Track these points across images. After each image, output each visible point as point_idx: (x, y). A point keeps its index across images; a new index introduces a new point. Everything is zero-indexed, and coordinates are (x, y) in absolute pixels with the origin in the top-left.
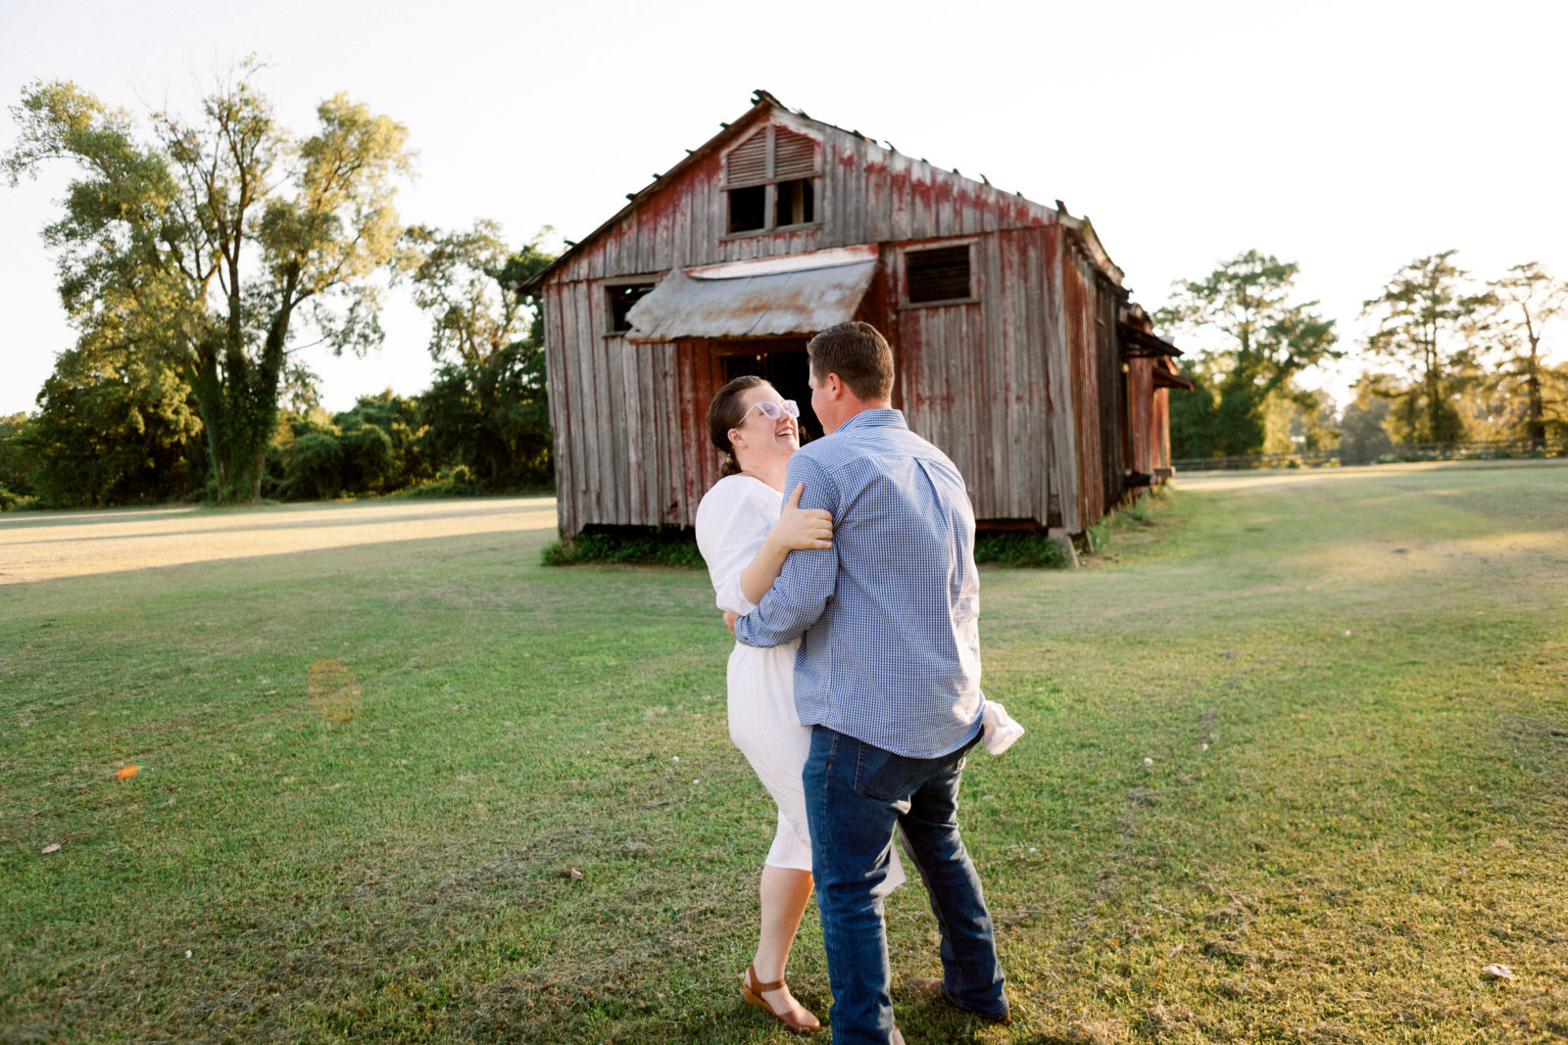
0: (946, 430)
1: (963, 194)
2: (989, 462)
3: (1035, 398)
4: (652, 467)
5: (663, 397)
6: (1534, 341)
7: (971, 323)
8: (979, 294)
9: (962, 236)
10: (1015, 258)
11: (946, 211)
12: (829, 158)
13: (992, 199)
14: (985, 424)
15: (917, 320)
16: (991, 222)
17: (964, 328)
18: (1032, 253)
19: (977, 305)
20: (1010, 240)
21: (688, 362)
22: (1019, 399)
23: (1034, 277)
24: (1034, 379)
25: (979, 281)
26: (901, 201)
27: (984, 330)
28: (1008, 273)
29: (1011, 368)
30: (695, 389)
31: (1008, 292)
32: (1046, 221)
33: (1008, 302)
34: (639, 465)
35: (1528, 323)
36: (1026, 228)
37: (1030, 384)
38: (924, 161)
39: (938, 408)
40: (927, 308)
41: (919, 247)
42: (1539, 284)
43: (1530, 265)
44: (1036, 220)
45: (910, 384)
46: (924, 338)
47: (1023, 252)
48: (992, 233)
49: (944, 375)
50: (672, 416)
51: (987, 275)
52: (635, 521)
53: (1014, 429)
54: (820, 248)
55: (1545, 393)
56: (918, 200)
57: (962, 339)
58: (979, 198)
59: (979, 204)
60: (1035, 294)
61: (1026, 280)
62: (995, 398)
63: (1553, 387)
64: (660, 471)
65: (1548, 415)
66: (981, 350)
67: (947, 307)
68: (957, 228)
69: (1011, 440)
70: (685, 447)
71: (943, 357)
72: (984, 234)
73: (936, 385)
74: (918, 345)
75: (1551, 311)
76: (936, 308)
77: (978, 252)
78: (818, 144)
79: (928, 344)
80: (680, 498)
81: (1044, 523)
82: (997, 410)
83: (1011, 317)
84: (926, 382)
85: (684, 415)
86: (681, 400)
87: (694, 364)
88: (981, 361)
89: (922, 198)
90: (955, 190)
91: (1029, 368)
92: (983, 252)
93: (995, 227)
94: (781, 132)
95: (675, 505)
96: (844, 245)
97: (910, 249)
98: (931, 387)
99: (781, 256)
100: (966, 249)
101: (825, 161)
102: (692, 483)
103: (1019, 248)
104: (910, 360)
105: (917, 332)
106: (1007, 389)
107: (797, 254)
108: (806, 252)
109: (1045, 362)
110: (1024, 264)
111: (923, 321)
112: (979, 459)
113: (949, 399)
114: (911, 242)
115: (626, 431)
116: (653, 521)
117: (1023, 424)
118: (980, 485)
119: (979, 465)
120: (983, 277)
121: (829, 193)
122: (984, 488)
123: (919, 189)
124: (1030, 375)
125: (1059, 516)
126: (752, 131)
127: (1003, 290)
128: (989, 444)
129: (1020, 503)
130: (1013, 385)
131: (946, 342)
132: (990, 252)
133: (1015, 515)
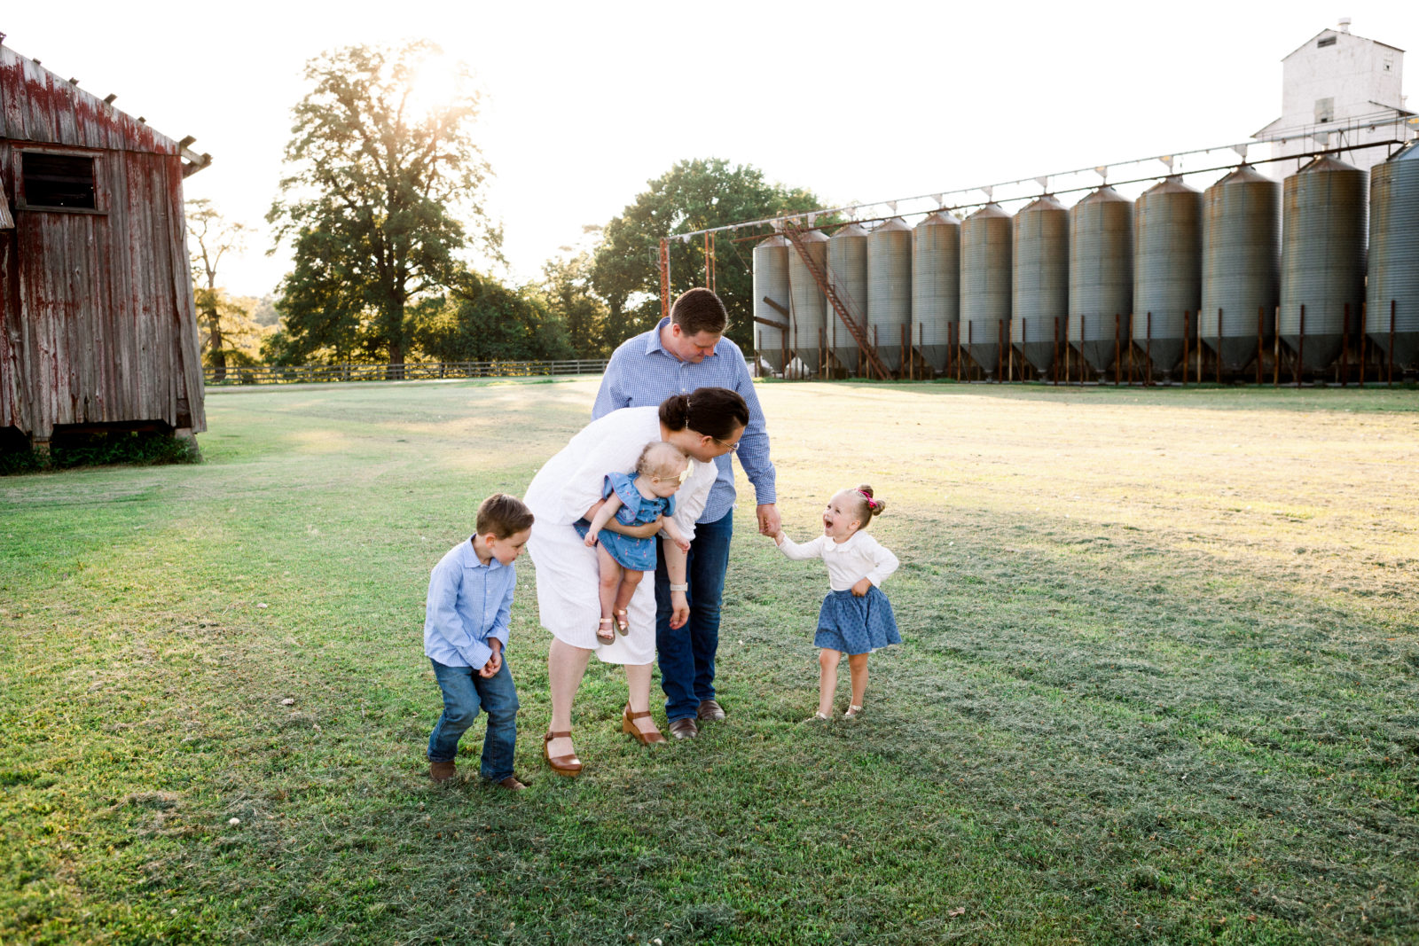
0: (71, 335)
1: (83, 108)
2: (117, 367)
3: (162, 311)
6: (211, 274)
7: (97, 234)
8: (106, 209)
9: (87, 149)
10: (140, 179)
11: (67, 121)
13: (114, 119)
14: (112, 333)
15: (38, 223)
16: (116, 141)
17: (91, 238)
18: (156, 178)
19: (105, 217)
20: (135, 161)
22: (145, 309)
23: (158, 200)
24: (160, 293)
25: (105, 194)
26: (13, 97)
27: (111, 243)
28: (133, 191)
29: (138, 280)
31: (134, 210)
32: (169, 151)
33: (135, 218)
35: (205, 257)
36: (151, 154)
37: (157, 297)
38: (37, 62)
39: (62, 314)
40: (50, 213)
41: (39, 150)
42: (211, 221)
43: (204, 201)
44: (159, 147)
45: (29, 287)
46: (46, 242)
47: (148, 175)
48: (117, 151)
49: (69, 282)
51: (113, 190)
53: (140, 337)
55: (223, 325)
56: (33, 102)
57: (87, 248)
58: (100, 114)
59: (102, 120)
60: (160, 216)
61: (151, 202)
62: (122, 307)
63: (230, 320)
65: (226, 346)
66: (108, 260)
67: (71, 215)
68: (81, 139)
69: (139, 347)
71: (67, 263)
72: (109, 151)
73: (60, 291)
74: (40, 249)
75: (224, 248)
76: (60, 215)
77: (103, 165)
79: (50, 249)
81: (174, 424)
82: (124, 320)
83: (137, 234)
84: (49, 286)
88: (108, 271)
89: (39, 100)
90: (76, 101)
91: (156, 283)
92: (107, 167)
93: (120, 147)
97: (26, 149)
98: (54, 292)
100: (91, 160)
103: (143, 169)
104: (29, 263)
105: (38, 235)
106: (135, 299)
109: (172, 279)
110: (149, 185)
111: (44, 225)
112: (107, 365)
113: (72, 306)
114: (27, 143)
117: (151, 333)
118: (108, 390)
119: (107, 372)
120: (109, 192)
122: (113, 392)
123: (32, 87)
124: (156, 289)
125: (188, 416)
127: (129, 208)
128: (117, 351)
129: (149, 407)
130: (141, 297)
131: (70, 249)
132: (116, 168)
133: (145, 417)
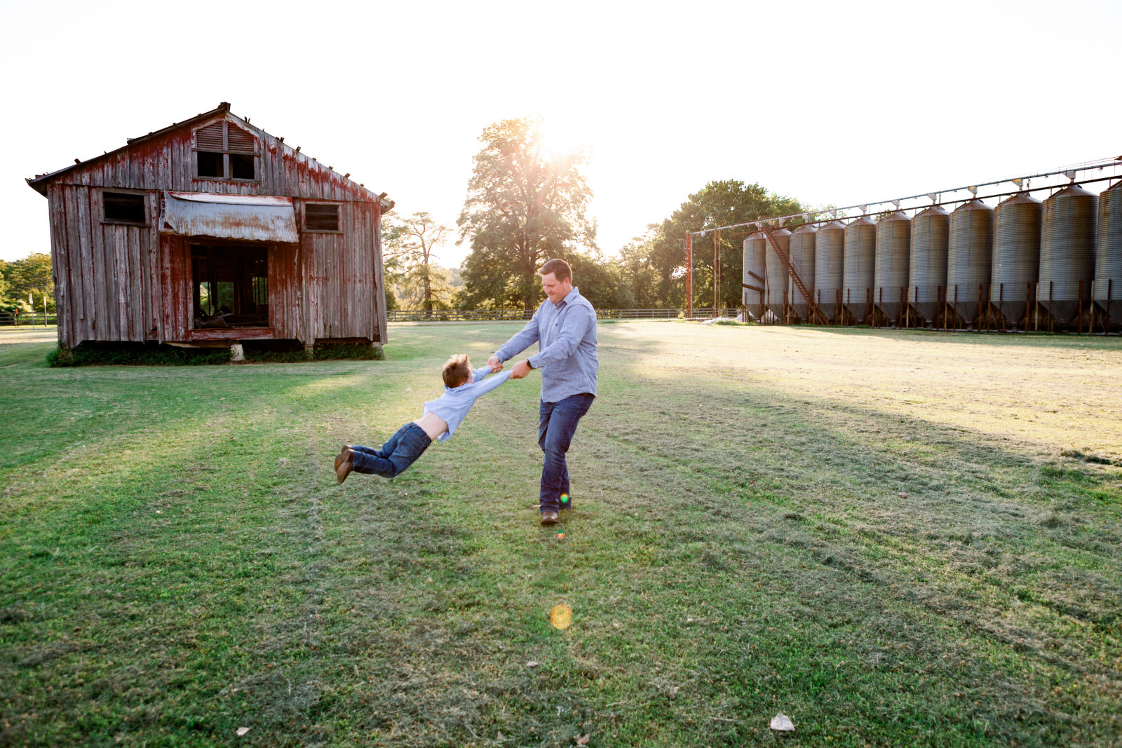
0: (325, 294)
1: (335, 181)
2: (346, 310)
3: (368, 282)
4: (138, 305)
5: (147, 264)
7: (339, 244)
8: (343, 230)
9: (335, 201)
10: (360, 215)
11: (327, 188)
12: (262, 147)
13: (349, 185)
14: (344, 292)
15: (311, 238)
16: (349, 197)
17: (335, 245)
18: (368, 214)
19: (342, 235)
20: (358, 206)
21: (167, 245)
22: (361, 281)
23: (368, 225)
24: (367, 273)
25: (343, 223)
26: (303, 177)
27: (345, 247)
28: (356, 222)
29: (357, 266)
30: (172, 261)
31: (356, 231)
32: (376, 200)
33: (356, 235)
34: (127, 305)
36: (366, 202)
37: (366, 276)
38: (314, 160)
39: (321, 283)
40: (317, 233)
41: (313, 203)
44: (370, 199)
45: (306, 270)
46: (315, 247)
47: (364, 213)
48: (349, 201)
49: (325, 267)
50: (154, 276)
51: (346, 221)
52: (124, 339)
53: (358, 295)
54: (259, 194)
56: (312, 178)
57: (334, 250)
58: (342, 183)
59: (343, 187)
60: (369, 233)
61: (365, 227)
62: (349, 280)
64: (145, 309)
66: (343, 255)
67: (327, 234)
68: (332, 196)
69: (356, 300)
70: (164, 295)
71: (324, 258)
72: (346, 202)
73: (320, 272)
74: (312, 251)
76: (322, 234)
77: (343, 209)
78: (256, 138)
79: (316, 251)
80: (159, 325)
81: (372, 339)
82: (349, 287)
83: (358, 243)
84: (316, 270)
85: (163, 277)
86: (162, 267)
87: (171, 247)
88: (343, 262)
89: (314, 178)
90: (332, 177)
91: (366, 268)
92: (345, 209)
93: (351, 199)
94: (232, 126)
95: (155, 329)
96: (273, 195)
97: (307, 203)
98: (318, 273)
99: (234, 195)
100: (338, 206)
101: (260, 148)
102: (168, 316)
103: (361, 210)
104: (307, 258)
105: (311, 244)
106: (355, 276)
107: (244, 195)
108: (250, 195)
109: (374, 266)
110: (364, 218)
111: (314, 239)
112: (341, 309)
113: (326, 279)
114: (308, 199)
115: (116, 283)
116: (139, 338)
117: (362, 293)
118: (341, 322)
119: (341, 312)
121: (262, 165)
122: (343, 323)
123: (312, 172)
124: (366, 271)
125: (379, 336)
126: (213, 122)
127: (354, 230)
128: (346, 302)
129: (361, 330)
130: (358, 275)
131: (325, 251)
132: (348, 211)
133: (358, 336)
